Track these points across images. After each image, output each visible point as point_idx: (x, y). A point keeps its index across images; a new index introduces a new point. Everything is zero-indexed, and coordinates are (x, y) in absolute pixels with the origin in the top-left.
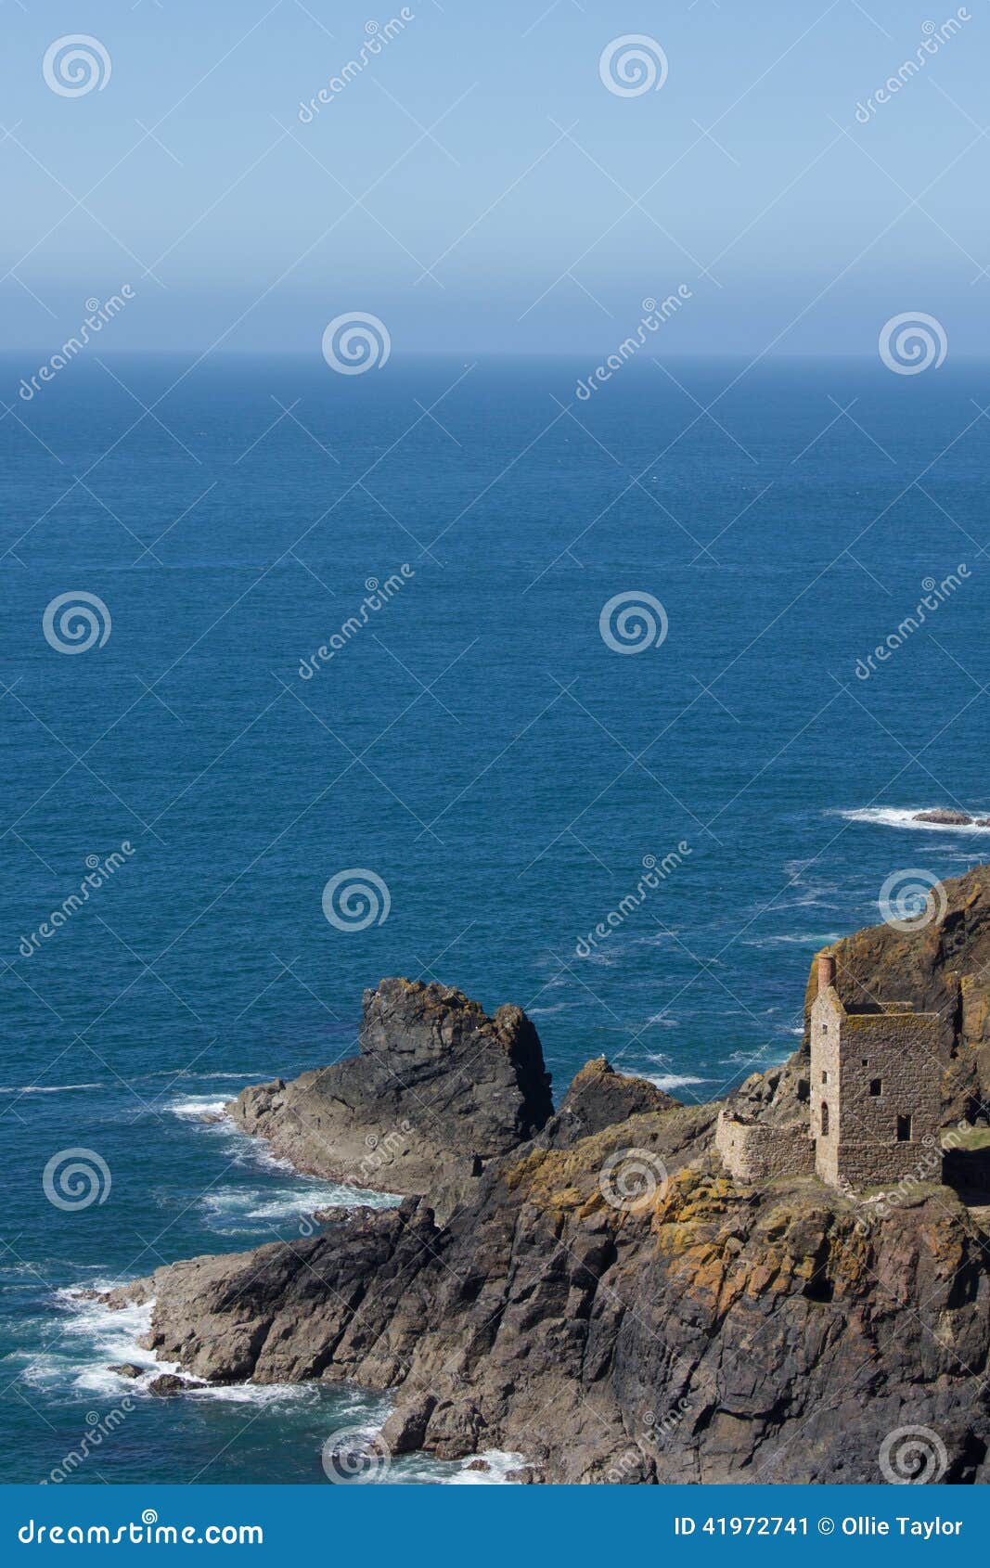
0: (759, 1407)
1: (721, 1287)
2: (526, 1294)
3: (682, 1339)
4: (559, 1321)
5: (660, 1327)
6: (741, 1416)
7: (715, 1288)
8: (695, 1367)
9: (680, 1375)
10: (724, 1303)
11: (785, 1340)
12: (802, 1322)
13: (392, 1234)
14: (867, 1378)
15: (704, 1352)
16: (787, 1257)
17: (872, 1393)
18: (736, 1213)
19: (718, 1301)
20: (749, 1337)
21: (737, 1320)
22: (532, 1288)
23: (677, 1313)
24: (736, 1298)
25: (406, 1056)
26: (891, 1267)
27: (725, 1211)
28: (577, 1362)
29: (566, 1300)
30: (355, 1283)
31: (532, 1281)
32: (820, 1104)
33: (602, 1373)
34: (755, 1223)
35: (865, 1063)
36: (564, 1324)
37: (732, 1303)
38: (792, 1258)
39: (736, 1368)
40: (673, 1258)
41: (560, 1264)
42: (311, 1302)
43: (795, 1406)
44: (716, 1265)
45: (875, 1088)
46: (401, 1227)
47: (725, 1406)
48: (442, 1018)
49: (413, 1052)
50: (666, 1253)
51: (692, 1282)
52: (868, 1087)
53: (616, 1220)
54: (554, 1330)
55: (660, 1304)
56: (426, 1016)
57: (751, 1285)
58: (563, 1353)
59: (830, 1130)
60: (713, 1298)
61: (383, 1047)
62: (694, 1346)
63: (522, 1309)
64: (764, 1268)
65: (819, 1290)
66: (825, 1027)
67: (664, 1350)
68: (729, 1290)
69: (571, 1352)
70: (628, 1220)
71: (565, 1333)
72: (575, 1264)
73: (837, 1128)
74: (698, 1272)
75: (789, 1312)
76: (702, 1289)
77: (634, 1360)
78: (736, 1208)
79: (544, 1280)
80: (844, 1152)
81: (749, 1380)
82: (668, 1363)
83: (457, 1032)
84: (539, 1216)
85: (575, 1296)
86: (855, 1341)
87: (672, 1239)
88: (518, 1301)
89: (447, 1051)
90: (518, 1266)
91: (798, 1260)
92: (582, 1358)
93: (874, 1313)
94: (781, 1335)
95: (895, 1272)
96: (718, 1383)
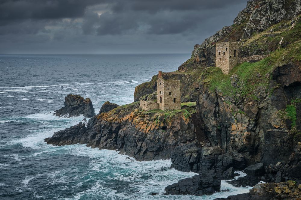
0: (155, 149)
1: (146, 129)
2: (105, 135)
3: (139, 139)
4: (112, 139)
5: (135, 137)
6: (151, 152)
7: (145, 129)
8: (142, 144)
9: (139, 145)
10: (147, 132)
11: (159, 137)
12: (161, 134)
13: (78, 128)
14: (174, 143)
15: (144, 141)
16: (158, 123)
17: (175, 145)
18: (147, 116)
19: (146, 131)
20: (152, 137)
21: (150, 135)
22: (106, 134)
23: (138, 134)
24: (149, 131)
25: (72, 106)
26: (176, 123)
27: (145, 116)
28: (116, 146)
29: (112, 136)
30: (73, 136)
31: (106, 133)
32: (160, 97)
33: (122, 147)
34: (150, 118)
35: (168, 89)
36: (113, 139)
37: (148, 132)
38: (159, 123)
39: (150, 143)
40: (136, 125)
41: (111, 130)
42: (65, 140)
43: (161, 149)
44: (145, 125)
45: (170, 93)
46: (80, 127)
47: (148, 150)
48: (78, 100)
49: (73, 105)
50: (135, 124)
51: (140, 129)
52: (169, 94)
53: (120, 122)
54: (111, 141)
55: (134, 133)
56: (75, 100)
57: (152, 128)
58: (113, 144)
59: (162, 101)
60: (145, 131)
61: (68, 105)
62: (142, 140)
63: (105, 138)
64: (154, 125)
65: (164, 128)
66: (161, 84)
67: (136, 141)
68: (148, 129)
69: (114, 144)
70: (123, 121)
71: (113, 141)
72: (114, 129)
73: (164, 101)
74: (141, 127)
75: (159, 132)
76: (143, 130)
77: (129, 144)
78: (147, 115)
79: (108, 133)
80: (165, 105)
81: (153, 145)
82: (137, 143)
83: (80, 102)
84: (106, 122)
85: (114, 135)
86: (171, 137)
87: (136, 122)
88: (103, 137)
89: (79, 105)
90: (103, 131)
91: (160, 123)
92: (117, 145)
93: (174, 132)
94: (158, 137)
95: (177, 124)
96: (147, 146)
